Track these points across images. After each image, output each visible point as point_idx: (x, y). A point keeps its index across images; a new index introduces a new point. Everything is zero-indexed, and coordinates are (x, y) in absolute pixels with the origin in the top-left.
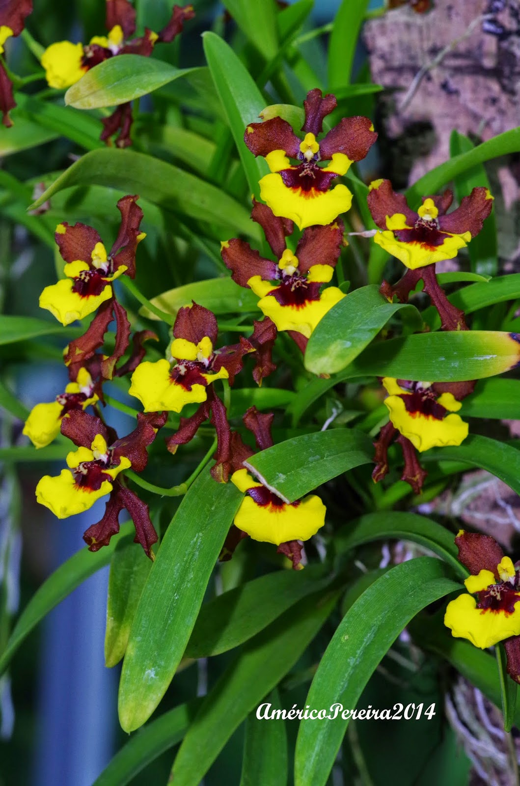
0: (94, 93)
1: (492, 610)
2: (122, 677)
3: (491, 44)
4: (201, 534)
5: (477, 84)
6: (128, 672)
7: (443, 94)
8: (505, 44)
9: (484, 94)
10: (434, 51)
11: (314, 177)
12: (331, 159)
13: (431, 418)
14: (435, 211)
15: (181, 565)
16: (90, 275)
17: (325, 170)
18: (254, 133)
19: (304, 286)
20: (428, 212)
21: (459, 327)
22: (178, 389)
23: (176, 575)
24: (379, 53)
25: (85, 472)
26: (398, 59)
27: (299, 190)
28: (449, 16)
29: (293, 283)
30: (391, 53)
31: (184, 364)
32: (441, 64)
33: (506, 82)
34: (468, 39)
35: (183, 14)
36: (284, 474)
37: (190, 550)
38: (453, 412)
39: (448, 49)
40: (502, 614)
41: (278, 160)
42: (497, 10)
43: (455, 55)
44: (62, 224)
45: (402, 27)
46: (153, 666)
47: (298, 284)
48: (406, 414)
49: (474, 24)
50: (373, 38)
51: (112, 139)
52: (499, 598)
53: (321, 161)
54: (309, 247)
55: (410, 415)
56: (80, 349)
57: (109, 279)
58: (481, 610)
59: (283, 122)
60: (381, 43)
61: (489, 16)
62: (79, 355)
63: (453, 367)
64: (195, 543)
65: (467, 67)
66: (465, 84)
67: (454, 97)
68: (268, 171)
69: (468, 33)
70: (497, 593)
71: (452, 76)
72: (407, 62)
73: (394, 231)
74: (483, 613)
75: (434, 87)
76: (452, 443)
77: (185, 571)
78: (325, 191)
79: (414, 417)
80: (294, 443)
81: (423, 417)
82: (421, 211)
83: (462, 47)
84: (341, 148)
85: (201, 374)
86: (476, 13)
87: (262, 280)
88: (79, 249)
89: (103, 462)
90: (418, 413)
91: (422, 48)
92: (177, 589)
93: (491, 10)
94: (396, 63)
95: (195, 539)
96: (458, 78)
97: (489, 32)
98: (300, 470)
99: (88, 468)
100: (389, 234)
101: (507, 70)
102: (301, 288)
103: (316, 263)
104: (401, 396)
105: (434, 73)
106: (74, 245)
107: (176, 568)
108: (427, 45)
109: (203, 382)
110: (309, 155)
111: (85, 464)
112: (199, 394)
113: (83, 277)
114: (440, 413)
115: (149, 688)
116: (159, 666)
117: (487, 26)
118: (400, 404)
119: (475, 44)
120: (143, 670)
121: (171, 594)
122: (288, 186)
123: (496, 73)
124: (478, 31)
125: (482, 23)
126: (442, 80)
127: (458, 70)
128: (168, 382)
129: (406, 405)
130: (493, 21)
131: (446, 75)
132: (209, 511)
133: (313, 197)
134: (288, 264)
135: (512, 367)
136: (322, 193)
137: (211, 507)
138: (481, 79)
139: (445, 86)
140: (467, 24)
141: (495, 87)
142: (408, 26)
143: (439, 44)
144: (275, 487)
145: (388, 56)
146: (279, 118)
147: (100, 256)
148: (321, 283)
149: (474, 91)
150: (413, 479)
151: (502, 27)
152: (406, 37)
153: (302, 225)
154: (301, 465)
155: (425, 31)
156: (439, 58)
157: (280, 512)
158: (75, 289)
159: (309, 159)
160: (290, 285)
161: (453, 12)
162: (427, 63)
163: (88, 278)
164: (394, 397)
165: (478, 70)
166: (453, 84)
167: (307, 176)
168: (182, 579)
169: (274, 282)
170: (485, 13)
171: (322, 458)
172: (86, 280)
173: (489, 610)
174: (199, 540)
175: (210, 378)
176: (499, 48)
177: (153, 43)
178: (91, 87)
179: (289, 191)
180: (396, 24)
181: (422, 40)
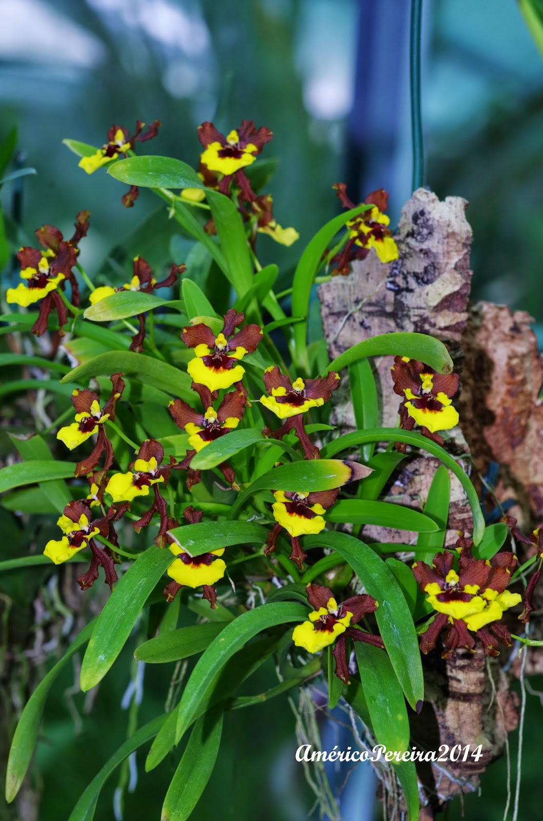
0: (104, 312)
1: (322, 630)
2: (84, 659)
3: (391, 296)
4: (145, 579)
5: (382, 323)
6: (88, 656)
7: (362, 329)
8: (399, 297)
9: (386, 329)
10: (357, 302)
11: (221, 360)
12: (235, 350)
13: (303, 517)
14: (303, 385)
15: (129, 596)
16: (88, 420)
17: (230, 356)
18: (187, 333)
19: (218, 429)
20: (299, 385)
21: (316, 457)
22: (135, 488)
23: (125, 601)
24: (326, 304)
25: (73, 536)
26: (337, 308)
27: (213, 368)
28: (367, 279)
29: (211, 427)
30: (333, 304)
31: (139, 473)
32: (360, 310)
33: (399, 321)
34: (377, 294)
35: (179, 269)
36: (193, 540)
37: (136, 587)
38: (320, 515)
39: (365, 300)
40: (327, 632)
41: (202, 350)
42: (395, 275)
43: (370, 304)
44: (76, 390)
45: (340, 287)
46: (104, 653)
47: (214, 427)
48: (287, 514)
49: (381, 284)
50: (323, 293)
51: (138, 349)
52: (325, 622)
53: (229, 351)
54: (226, 407)
55: (289, 515)
56: (84, 467)
57: (98, 422)
58: (316, 631)
59: (206, 327)
60: (328, 297)
61: (391, 279)
62: (83, 470)
63: (311, 483)
64: (141, 584)
65: (377, 311)
66: (375, 322)
67: (368, 331)
68: (195, 356)
69: (377, 290)
70: (324, 619)
71: (366, 317)
72: (342, 309)
73: (276, 397)
74: (316, 632)
75: (357, 325)
76: (313, 532)
77: (131, 599)
78: (229, 369)
79: (291, 516)
80: (206, 525)
81: (297, 516)
82: (294, 385)
83: (374, 300)
84: (241, 344)
85: (149, 480)
86: (383, 276)
87: (195, 426)
88: (86, 405)
89: (86, 532)
90: (294, 514)
91: (350, 301)
92: (125, 610)
93: (392, 275)
94: (336, 310)
95: (141, 581)
96: (370, 318)
97: (390, 289)
98: (206, 540)
99: (75, 534)
100: (272, 399)
101: (400, 314)
102: (216, 430)
103: (230, 416)
104: (285, 503)
105: (356, 315)
106: (82, 403)
107: (126, 598)
108: (353, 298)
109: (148, 484)
110: (220, 347)
111: (73, 532)
112: (145, 491)
113: (83, 421)
114: (310, 515)
115: (100, 666)
116: (108, 654)
117: (389, 285)
118: (284, 507)
119: (382, 297)
120: (97, 656)
121: (120, 612)
122: (206, 366)
123: (393, 315)
124: (384, 289)
125: (386, 283)
126: (361, 320)
127: (371, 314)
128: (130, 485)
129: (287, 508)
130: (393, 282)
131: (363, 316)
132: (153, 566)
133: (221, 372)
134: (211, 416)
135: (346, 482)
136: (227, 370)
137: (156, 564)
138: (384, 319)
139: (362, 324)
140: (378, 284)
141: (392, 324)
142: (343, 286)
143: (360, 297)
144: (185, 548)
145: (331, 306)
146: (202, 324)
147: (96, 408)
148: (231, 428)
149: (380, 327)
150: (297, 558)
151: (398, 286)
152: (342, 294)
153: (212, 389)
154: (207, 537)
155: (352, 288)
156: (360, 306)
157: (197, 568)
158: (80, 429)
159: (221, 349)
160: (210, 428)
161: (370, 276)
162: (353, 309)
163: (86, 421)
164: (279, 503)
165: (383, 313)
166: (367, 323)
167: (217, 359)
168: (129, 603)
169: (202, 426)
170: (388, 277)
171: (226, 535)
172: (85, 422)
173: (320, 630)
174: (144, 582)
175: (153, 482)
176: (396, 299)
177: (153, 286)
178: (102, 308)
179: (207, 369)
180: (336, 284)
181: (350, 295)
